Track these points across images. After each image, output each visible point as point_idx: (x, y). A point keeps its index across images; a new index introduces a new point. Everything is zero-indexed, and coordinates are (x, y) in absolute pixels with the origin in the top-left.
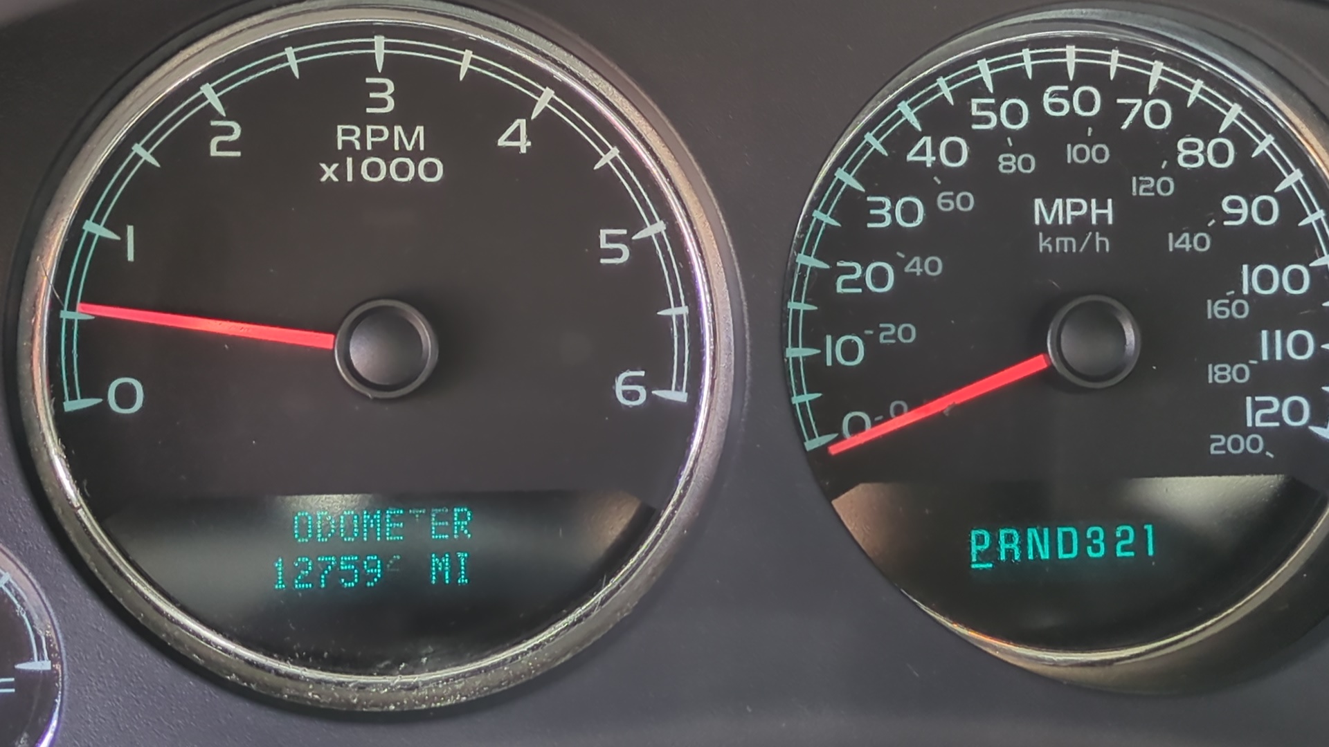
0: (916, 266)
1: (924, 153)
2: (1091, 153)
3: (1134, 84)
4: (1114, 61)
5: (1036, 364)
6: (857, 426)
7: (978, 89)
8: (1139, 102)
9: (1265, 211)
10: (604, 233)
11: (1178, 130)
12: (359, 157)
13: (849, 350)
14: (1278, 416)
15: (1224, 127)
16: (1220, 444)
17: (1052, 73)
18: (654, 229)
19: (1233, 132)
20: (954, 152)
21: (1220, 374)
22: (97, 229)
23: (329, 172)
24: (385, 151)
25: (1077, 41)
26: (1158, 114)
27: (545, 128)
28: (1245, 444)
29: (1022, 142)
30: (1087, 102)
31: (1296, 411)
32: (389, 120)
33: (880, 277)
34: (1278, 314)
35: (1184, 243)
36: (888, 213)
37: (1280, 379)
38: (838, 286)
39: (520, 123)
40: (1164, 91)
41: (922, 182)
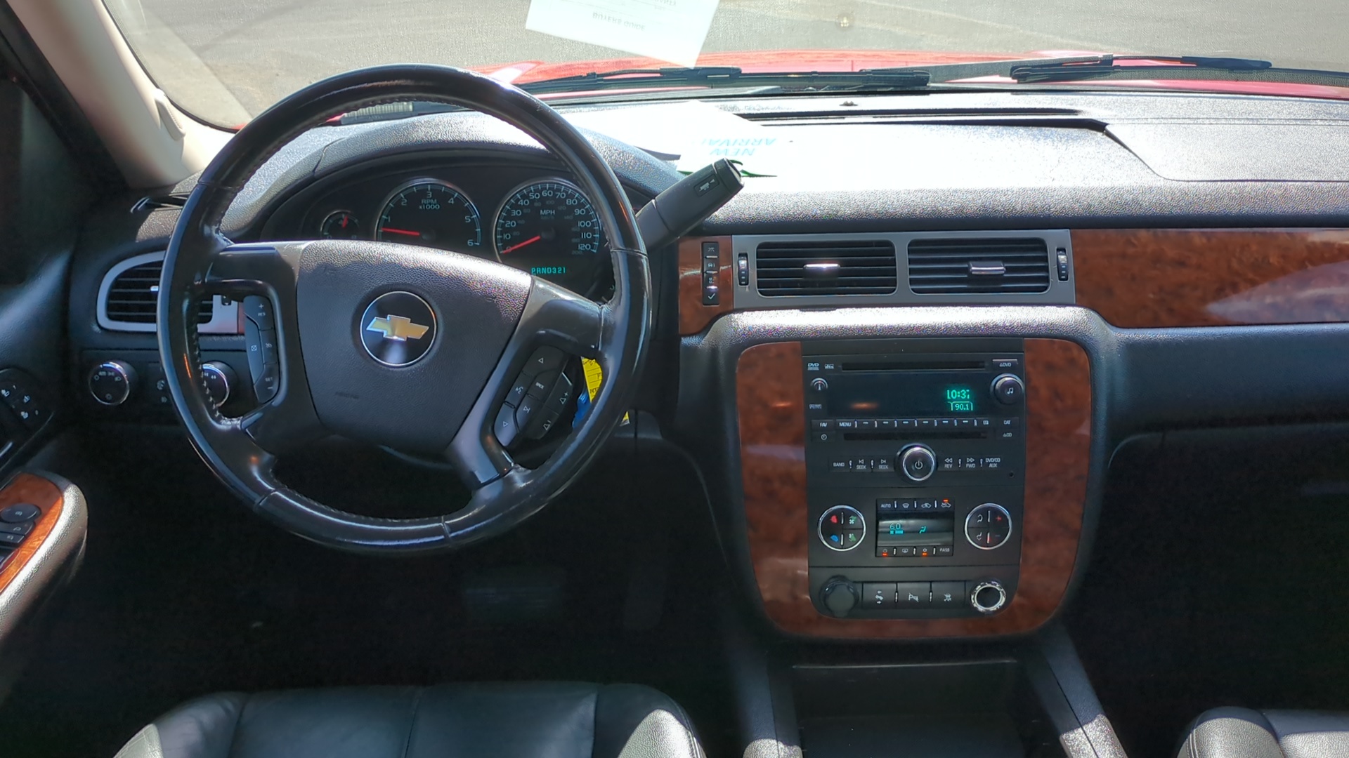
0: (519, 222)
1: (521, 203)
2: (551, 202)
3: (559, 190)
4: (555, 186)
5: (538, 238)
6: (508, 249)
7: (531, 191)
8: (559, 193)
9: (583, 212)
10: (466, 217)
11: (566, 198)
12: (426, 205)
13: (508, 236)
14: (585, 248)
15: (575, 197)
16: (574, 253)
17: (544, 189)
18: (474, 216)
19: (577, 198)
20: (526, 202)
21: (574, 240)
22: (384, 217)
23: (421, 207)
24: (430, 204)
25: (548, 183)
26: (563, 195)
27: (456, 200)
28: (579, 252)
29: (538, 201)
30: (550, 193)
31: (588, 247)
32: (431, 199)
33: (513, 224)
34: (585, 230)
35: (567, 217)
36: (515, 213)
37: (585, 241)
38: (506, 226)
39: (452, 199)
40: (564, 191)
41: (521, 207)
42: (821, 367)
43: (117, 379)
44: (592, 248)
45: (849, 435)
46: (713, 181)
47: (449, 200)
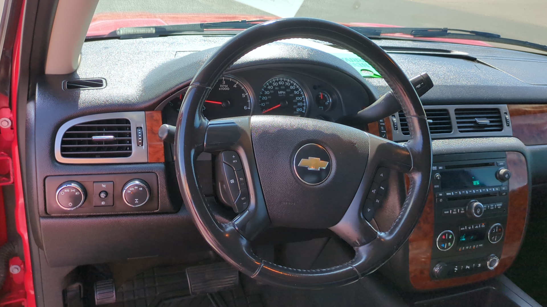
0: (269, 97)
1: (269, 87)
2: (283, 88)
3: (287, 81)
4: (285, 79)
5: (279, 105)
6: (264, 111)
7: (273, 82)
8: (287, 83)
9: (298, 92)
10: (243, 94)
11: (290, 86)
12: (222, 88)
13: (264, 104)
14: (299, 110)
15: (294, 85)
16: (295, 112)
17: (280, 81)
18: (247, 94)
19: (295, 86)
20: (272, 87)
21: (295, 106)
23: (220, 89)
24: (224, 87)
25: (282, 78)
26: (289, 84)
27: (237, 85)
28: (297, 113)
29: (277, 86)
30: (283, 83)
31: (301, 110)
32: (225, 84)
33: (266, 98)
34: (299, 101)
35: (291, 95)
36: (266, 93)
37: (299, 107)
38: (262, 99)
39: (235, 85)
40: (289, 82)
41: (269, 90)
42: (438, 168)
43: (76, 193)
44: (303, 110)
45: (451, 198)
46: (422, 83)
47: (234, 85)
